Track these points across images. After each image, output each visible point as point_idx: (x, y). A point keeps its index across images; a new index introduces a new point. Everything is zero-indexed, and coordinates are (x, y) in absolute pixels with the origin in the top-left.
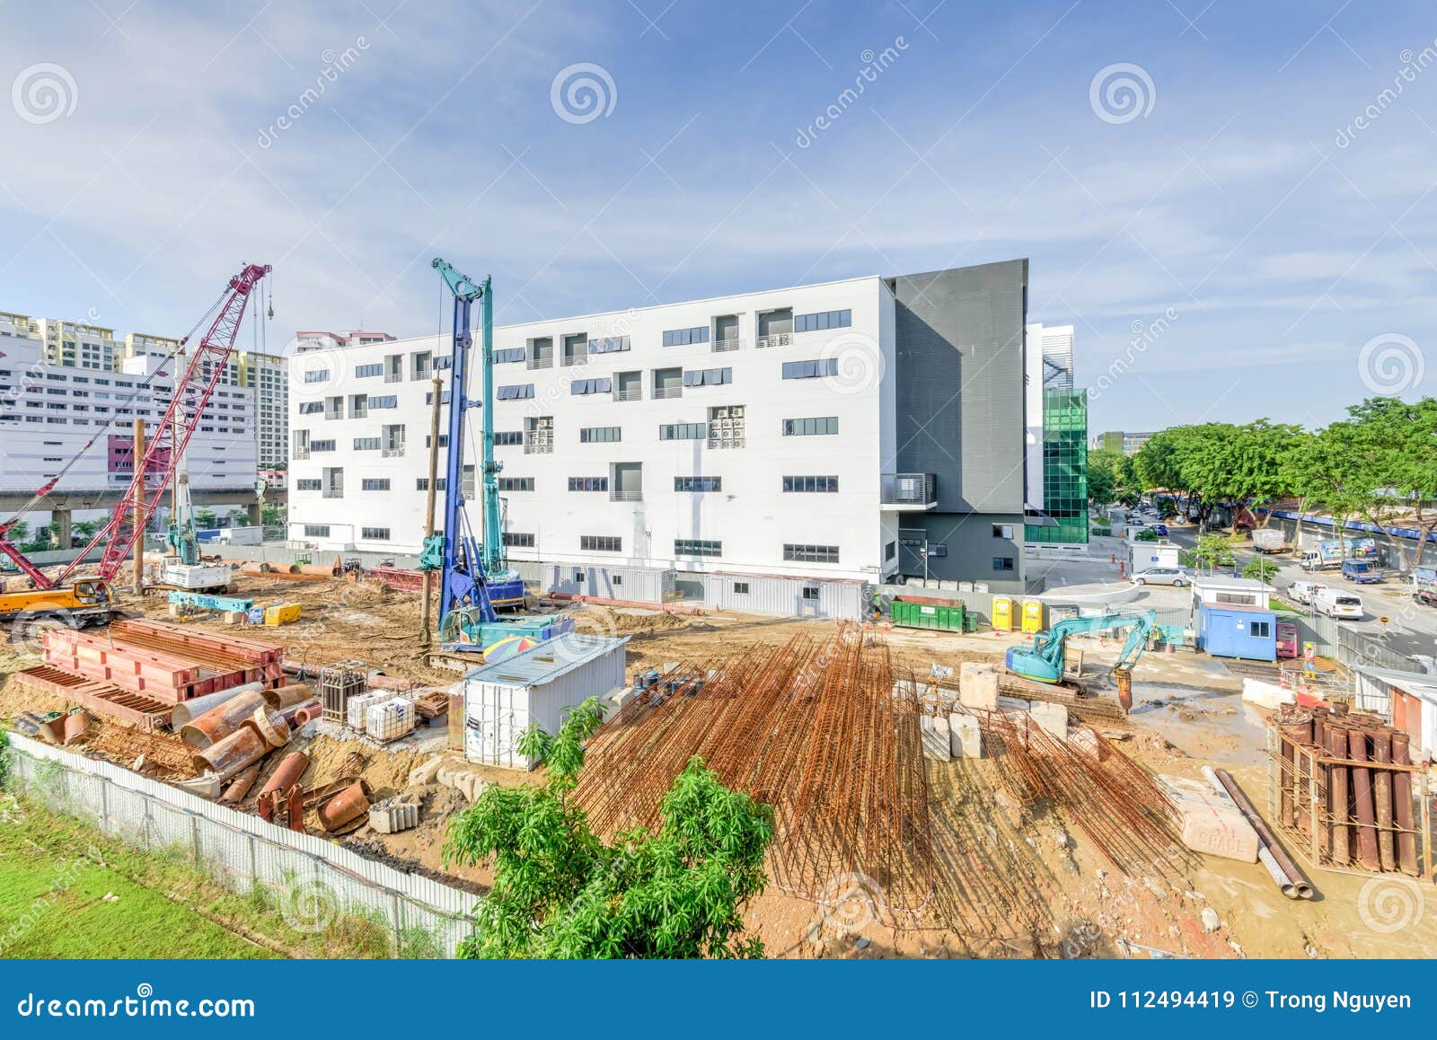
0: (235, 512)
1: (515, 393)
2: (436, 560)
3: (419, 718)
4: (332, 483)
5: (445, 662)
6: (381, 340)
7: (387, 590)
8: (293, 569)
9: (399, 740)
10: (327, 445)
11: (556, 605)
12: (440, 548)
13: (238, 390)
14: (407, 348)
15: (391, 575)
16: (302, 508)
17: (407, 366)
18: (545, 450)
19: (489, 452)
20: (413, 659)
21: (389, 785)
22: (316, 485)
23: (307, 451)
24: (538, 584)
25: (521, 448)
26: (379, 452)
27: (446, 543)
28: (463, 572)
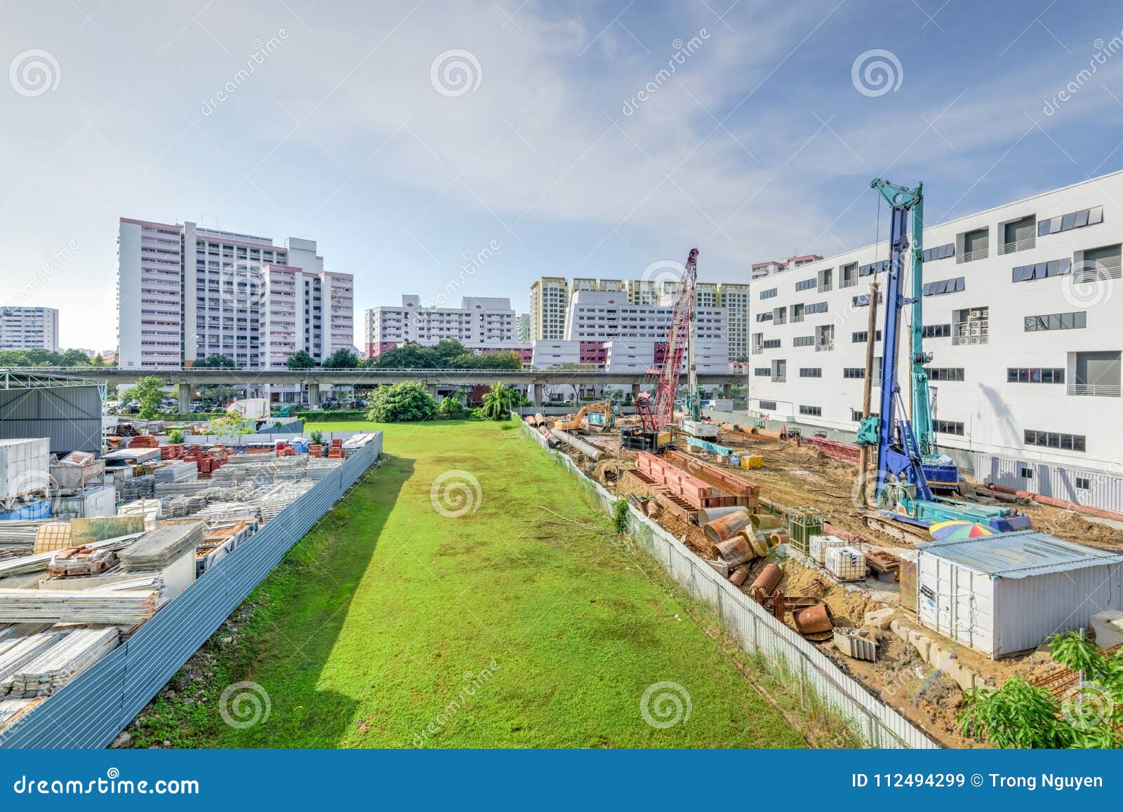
0: (715, 389)
1: (943, 288)
2: (872, 437)
3: (869, 569)
4: (778, 370)
5: (882, 526)
6: (811, 260)
7: (822, 455)
8: (754, 431)
9: (853, 582)
10: (776, 344)
11: (997, 498)
12: (876, 427)
13: (717, 309)
14: (835, 263)
15: (825, 445)
16: (759, 389)
17: (836, 278)
18: (978, 340)
19: (918, 345)
20: (852, 516)
21: (847, 616)
22: (766, 372)
23: (761, 348)
24: (971, 471)
25: (949, 340)
26: (813, 347)
27: (882, 424)
28: (899, 450)
